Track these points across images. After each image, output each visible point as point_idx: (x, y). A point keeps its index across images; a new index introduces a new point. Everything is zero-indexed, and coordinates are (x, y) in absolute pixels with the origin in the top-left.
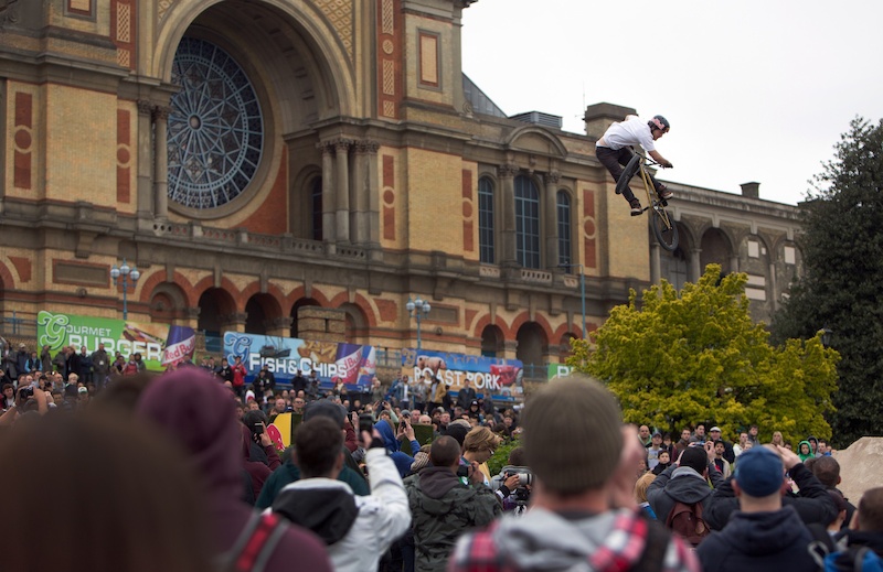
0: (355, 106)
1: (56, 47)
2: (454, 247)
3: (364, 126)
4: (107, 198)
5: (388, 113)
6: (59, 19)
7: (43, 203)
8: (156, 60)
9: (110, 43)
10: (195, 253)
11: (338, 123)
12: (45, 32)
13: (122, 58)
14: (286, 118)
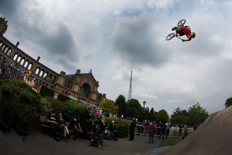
0: (91, 90)
1: (76, 83)
2: (95, 99)
3: (92, 92)
4: (77, 92)
5: (93, 91)
6: (77, 81)
7: (74, 91)
8: (81, 85)
9: (79, 83)
10: (81, 96)
11: (90, 91)
12: (76, 82)
13: (80, 84)
14: (88, 90)
